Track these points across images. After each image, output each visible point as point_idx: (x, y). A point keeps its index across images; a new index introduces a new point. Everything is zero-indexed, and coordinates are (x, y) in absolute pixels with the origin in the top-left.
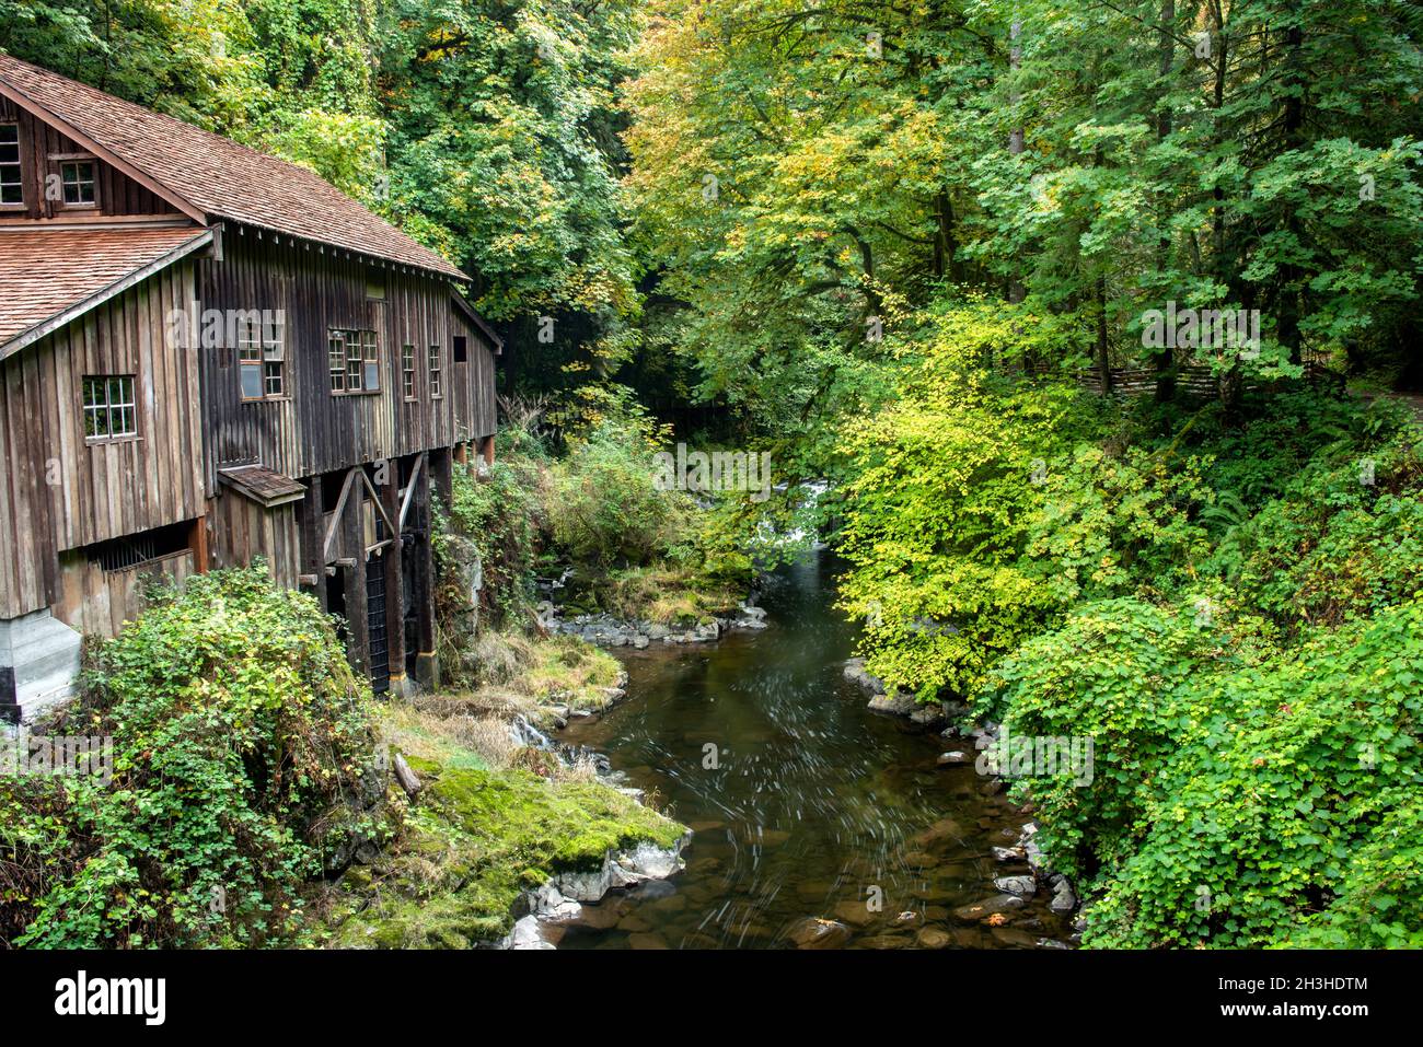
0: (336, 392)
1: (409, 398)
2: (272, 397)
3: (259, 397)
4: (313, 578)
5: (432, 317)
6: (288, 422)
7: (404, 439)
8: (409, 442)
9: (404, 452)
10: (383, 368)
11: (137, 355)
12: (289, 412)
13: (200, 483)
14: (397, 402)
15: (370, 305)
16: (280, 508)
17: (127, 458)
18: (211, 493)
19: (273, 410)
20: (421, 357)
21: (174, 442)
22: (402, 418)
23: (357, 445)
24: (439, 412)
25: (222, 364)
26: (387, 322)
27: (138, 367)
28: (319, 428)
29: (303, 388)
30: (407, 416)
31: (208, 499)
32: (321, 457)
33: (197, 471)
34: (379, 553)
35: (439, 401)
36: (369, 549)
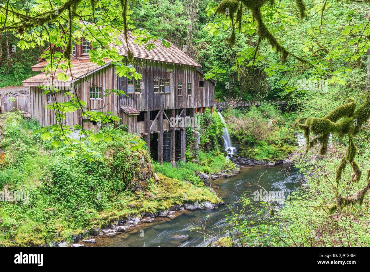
0: (156, 93)
1: (179, 95)
2: (136, 93)
3: (133, 93)
4: (146, 134)
5: (189, 76)
6: (141, 98)
7: (177, 105)
8: (179, 105)
9: (177, 108)
10: (171, 88)
11: (102, 83)
12: (141, 96)
13: (116, 109)
14: (175, 96)
15: (168, 73)
16: (133, 116)
17: (99, 103)
18: (119, 112)
19: (137, 96)
20: (184, 85)
21: (110, 101)
22: (177, 100)
23: (161, 105)
24: (190, 99)
25: (123, 86)
26: (173, 77)
27: (102, 85)
28: (149, 100)
29: (146, 92)
30: (179, 99)
31: (118, 113)
32: (150, 107)
33: (115, 107)
34: (168, 131)
35: (190, 97)
36: (164, 130)
